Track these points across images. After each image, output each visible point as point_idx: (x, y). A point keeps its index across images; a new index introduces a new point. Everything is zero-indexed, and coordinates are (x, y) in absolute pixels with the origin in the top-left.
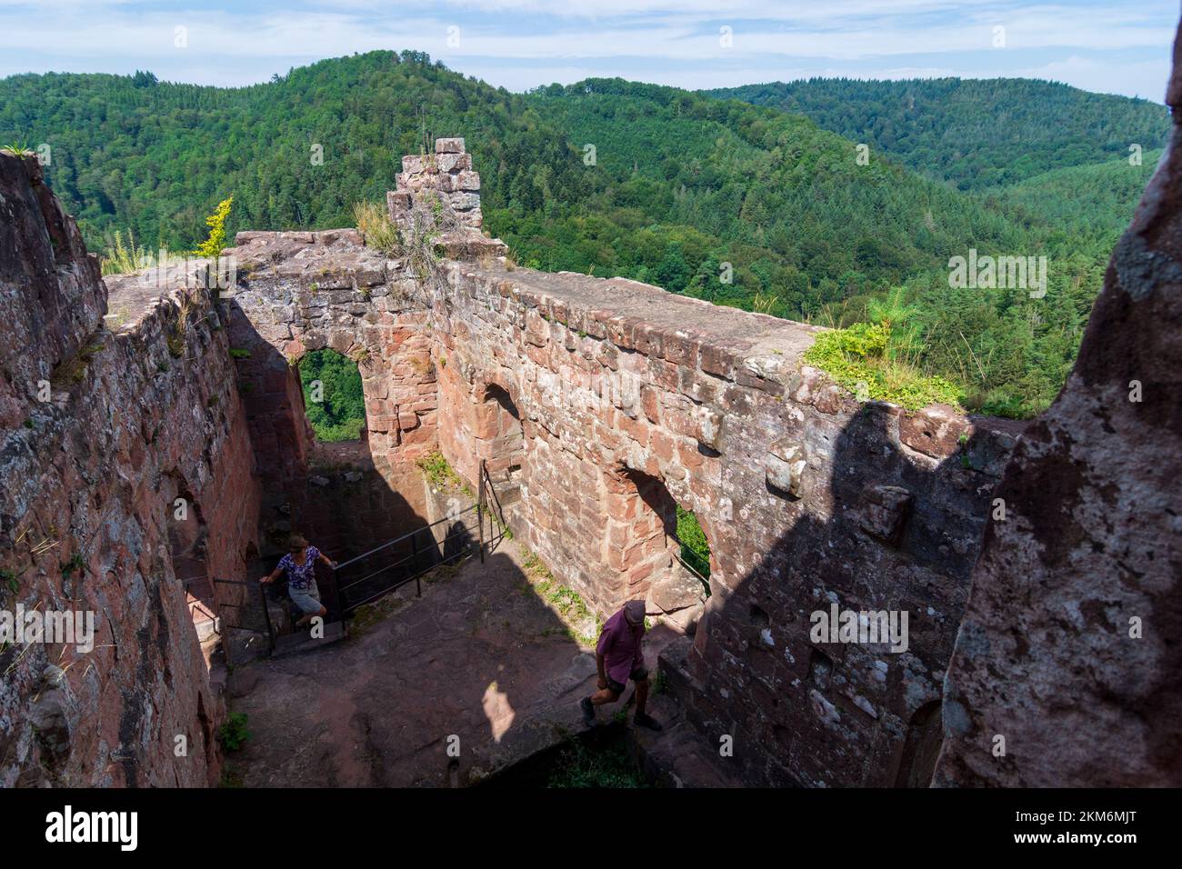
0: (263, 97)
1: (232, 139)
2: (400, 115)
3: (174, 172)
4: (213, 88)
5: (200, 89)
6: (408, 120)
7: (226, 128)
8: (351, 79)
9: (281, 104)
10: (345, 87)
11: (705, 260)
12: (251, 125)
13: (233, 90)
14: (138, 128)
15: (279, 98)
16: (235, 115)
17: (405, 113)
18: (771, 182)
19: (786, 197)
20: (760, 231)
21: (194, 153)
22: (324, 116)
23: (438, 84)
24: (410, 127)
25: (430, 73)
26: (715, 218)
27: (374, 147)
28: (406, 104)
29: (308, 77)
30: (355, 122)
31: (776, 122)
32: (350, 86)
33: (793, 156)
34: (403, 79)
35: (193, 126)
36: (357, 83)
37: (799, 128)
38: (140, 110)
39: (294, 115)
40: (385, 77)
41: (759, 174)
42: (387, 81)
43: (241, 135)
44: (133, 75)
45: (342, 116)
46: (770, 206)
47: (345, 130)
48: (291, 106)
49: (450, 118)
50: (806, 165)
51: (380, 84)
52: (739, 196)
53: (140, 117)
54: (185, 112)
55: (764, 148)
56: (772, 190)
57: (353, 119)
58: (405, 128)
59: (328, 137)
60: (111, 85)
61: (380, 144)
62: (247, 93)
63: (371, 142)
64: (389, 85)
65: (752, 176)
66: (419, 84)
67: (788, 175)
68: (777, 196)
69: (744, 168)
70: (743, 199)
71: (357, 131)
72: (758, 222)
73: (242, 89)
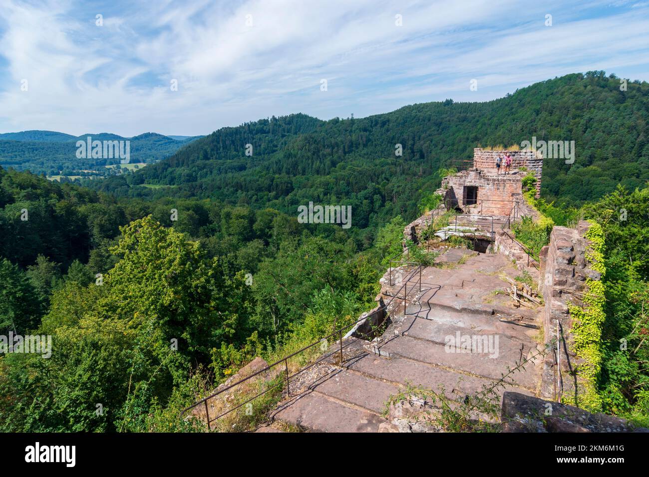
0: (499, 105)
1: (479, 126)
2: (574, 110)
3: (451, 142)
4: (476, 103)
5: (470, 104)
6: (578, 112)
7: (478, 121)
8: (549, 92)
9: (507, 108)
10: (544, 97)
12: (489, 119)
13: (485, 103)
14: (441, 123)
15: (507, 105)
16: (483, 115)
17: (578, 108)
21: (461, 133)
22: (529, 113)
23: (606, 89)
24: (579, 116)
25: (603, 83)
27: (553, 128)
28: (580, 103)
29: (525, 93)
30: (544, 116)
32: (547, 96)
34: (582, 88)
35: (463, 121)
36: (552, 94)
38: (444, 116)
39: (512, 114)
40: (570, 89)
42: (571, 91)
43: (484, 124)
44: (444, 101)
45: (538, 112)
47: (537, 120)
48: (512, 108)
49: (608, 109)
51: (566, 93)
53: (443, 118)
54: (462, 115)
57: (544, 114)
58: (574, 117)
59: (528, 124)
60: (435, 106)
61: (557, 126)
62: (492, 103)
63: (552, 125)
64: (571, 93)
66: (592, 91)
71: (545, 120)
73: (490, 102)
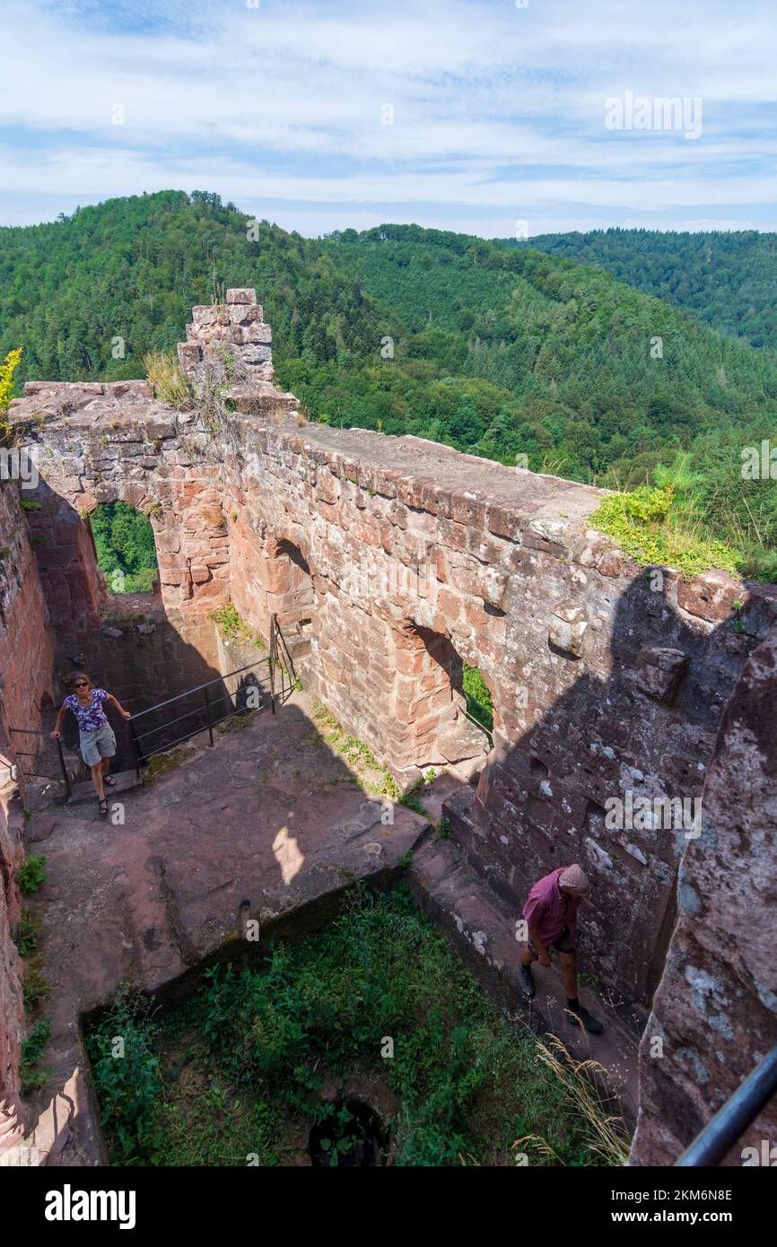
11: (498, 414)
18: (566, 335)
19: (580, 351)
20: (553, 385)
26: (509, 371)
31: (571, 274)
33: (589, 309)
37: (595, 280)
41: (554, 327)
46: (564, 360)
50: (601, 318)
52: (533, 349)
55: (560, 300)
56: (567, 343)
65: (547, 328)
67: (583, 328)
68: (571, 350)
69: (540, 321)
70: (537, 353)
72: (552, 376)
